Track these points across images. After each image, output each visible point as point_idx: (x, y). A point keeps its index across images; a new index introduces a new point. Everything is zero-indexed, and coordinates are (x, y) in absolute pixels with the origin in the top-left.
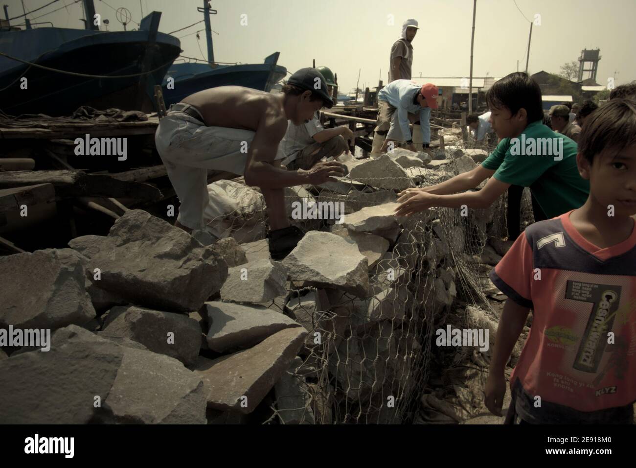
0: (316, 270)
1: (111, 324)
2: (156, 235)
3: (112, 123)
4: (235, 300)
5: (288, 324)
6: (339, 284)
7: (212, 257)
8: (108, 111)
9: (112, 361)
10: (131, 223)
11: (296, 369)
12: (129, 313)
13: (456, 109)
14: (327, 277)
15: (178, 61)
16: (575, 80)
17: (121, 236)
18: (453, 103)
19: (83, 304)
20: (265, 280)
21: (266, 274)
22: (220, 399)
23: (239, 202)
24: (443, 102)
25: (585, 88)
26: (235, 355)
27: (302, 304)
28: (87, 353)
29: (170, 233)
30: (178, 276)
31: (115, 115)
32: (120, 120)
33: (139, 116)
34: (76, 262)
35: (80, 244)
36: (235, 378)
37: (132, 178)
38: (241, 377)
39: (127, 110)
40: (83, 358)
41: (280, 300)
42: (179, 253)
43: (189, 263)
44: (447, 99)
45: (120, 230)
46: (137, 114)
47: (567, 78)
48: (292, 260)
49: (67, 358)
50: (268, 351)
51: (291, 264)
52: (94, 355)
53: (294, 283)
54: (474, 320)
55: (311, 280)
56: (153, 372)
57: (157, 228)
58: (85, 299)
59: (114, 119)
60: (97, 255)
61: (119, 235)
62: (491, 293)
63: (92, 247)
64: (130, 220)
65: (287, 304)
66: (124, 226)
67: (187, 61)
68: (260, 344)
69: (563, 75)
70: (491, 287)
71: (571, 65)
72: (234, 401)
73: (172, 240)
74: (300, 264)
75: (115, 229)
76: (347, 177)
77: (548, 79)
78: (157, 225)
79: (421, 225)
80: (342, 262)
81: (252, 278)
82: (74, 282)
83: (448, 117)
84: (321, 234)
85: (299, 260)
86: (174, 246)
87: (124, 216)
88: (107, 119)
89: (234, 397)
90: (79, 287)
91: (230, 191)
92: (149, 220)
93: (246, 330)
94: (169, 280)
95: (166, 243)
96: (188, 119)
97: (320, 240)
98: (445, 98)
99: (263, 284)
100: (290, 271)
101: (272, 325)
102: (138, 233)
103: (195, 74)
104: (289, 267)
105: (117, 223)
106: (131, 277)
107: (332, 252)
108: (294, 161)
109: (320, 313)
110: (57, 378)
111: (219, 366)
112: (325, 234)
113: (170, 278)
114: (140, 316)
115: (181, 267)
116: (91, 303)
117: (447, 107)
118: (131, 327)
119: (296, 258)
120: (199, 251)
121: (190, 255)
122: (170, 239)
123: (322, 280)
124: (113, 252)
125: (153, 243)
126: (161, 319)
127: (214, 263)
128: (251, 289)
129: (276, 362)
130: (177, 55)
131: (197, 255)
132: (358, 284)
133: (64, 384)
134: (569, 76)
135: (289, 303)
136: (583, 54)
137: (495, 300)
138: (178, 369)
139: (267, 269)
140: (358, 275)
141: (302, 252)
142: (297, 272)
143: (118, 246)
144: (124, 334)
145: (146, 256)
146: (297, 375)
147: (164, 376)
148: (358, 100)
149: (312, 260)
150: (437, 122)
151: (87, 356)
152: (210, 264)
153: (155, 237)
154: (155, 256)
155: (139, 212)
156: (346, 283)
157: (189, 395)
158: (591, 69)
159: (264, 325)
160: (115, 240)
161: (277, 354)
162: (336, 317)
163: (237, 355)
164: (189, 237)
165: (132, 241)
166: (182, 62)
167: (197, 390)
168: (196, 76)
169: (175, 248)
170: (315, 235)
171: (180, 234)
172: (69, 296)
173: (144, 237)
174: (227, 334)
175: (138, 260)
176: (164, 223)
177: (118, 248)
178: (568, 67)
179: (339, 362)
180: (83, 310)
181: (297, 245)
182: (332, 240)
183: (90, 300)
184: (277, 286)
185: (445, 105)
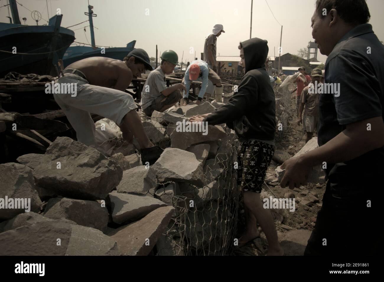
0: (173, 171)
1: (50, 210)
2: (77, 152)
3: (32, 83)
4: (126, 191)
5: (160, 204)
6: (188, 179)
7: (113, 165)
8: (29, 75)
9: (65, 233)
10: (60, 145)
11: (167, 232)
12: (63, 202)
13: (240, 75)
14: (180, 175)
15: (73, 45)
16: (306, 58)
17: (54, 154)
18: (238, 71)
19: (34, 197)
20: (144, 178)
21: (144, 174)
22: (125, 253)
23: (118, 131)
24: (233, 70)
25: (311, 63)
26: (130, 225)
27: (166, 192)
28: (49, 229)
29: (86, 151)
30: (93, 177)
31: (33, 78)
32: (37, 81)
33: (49, 79)
34: (29, 171)
35: (25, 159)
36: (133, 239)
37: (45, 117)
38: (137, 238)
39: (41, 75)
40: (47, 232)
41: (152, 190)
42: (93, 163)
43: (99, 169)
44: (235, 68)
45: (53, 150)
46: (48, 77)
47: (301, 57)
48: (158, 165)
49: (36, 233)
50: (152, 221)
51: (158, 168)
52: (54, 229)
53: (159, 179)
54: (262, 197)
55: (170, 177)
56: (85, 238)
57: (77, 148)
58: (35, 194)
59: (33, 80)
60: (39, 166)
61: (53, 153)
62: (268, 181)
63: (33, 161)
64: (60, 143)
65: (155, 192)
66: (56, 147)
67: (78, 45)
68: (145, 217)
69: (299, 55)
70: (268, 178)
71: (303, 50)
72: (135, 254)
73: (88, 155)
74: (163, 168)
75: (50, 149)
76: (184, 116)
77: (291, 57)
78: (77, 146)
79: (229, 142)
80: (188, 166)
81: (136, 177)
82: (28, 184)
83: (236, 79)
84: (174, 149)
85: (162, 165)
86: (90, 159)
87: (55, 141)
88: (28, 80)
89: (134, 251)
90: (31, 187)
91: (112, 125)
92: (72, 143)
93: (136, 209)
94: (88, 180)
95: (84, 157)
96: (78, 78)
97: (174, 153)
98: (234, 68)
99: (143, 181)
100: (157, 172)
101: (151, 205)
102: (66, 152)
103: (84, 53)
104: (157, 170)
105: (51, 146)
106: (62, 179)
107: (181, 160)
108: (150, 106)
109: (177, 197)
110: (31, 246)
111: (121, 232)
112: (176, 149)
113: (88, 179)
114: (71, 204)
115: (95, 172)
116: (38, 197)
117: (235, 74)
118: (65, 211)
119: (160, 164)
120: (105, 162)
121: (100, 164)
122: (87, 154)
123: (177, 177)
124: (50, 164)
125: (75, 158)
126: (84, 205)
127: (114, 169)
128: (136, 184)
129: (158, 228)
130: (73, 41)
131: (104, 164)
132: (198, 178)
133: (36, 249)
134: (303, 56)
135: (157, 192)
136: (310, 44)
137: (271, 185)
138: (100, 236)
139: (145, 172)
140: (198, 173)
141: (163, 161)
142: (162, 172)
143: (52, 160)
144: (61, 216)
145: (72, 166)
146: (168, 235)
147: (93, 240)
148: (183, 69)
149: (170, 165)
150: (230, 82)
151: (49, 231)
152: (112, 169)
153: (77, 154)
154: (78, 165)
155: (65, 139)
156: (192, 178)
157: (110, 251)
158: (314, 52)
159: (147, 206)
160: (50, 156)
161: (158, 223)
162: (187, 199)
163: (132, 225)
164: (98, 153)
165: (62, 157)
166: (75, 45)
167: (114, 248)
168: (84, 54)
169: (90, 160)
170: (170, 150)
171: (93, 151)
172: (25, 193)
173: (69, 154)
174: (124, 212)
175: (67, 168)
176: (82, 145)
177: (53, 161)
178: (302, 51)
179: (191, 226)
180: (35, 202)
181: (160, 157)
182: (180, 153)
183: (38, 195)
184: (151, 181)
185: (234, 72)
